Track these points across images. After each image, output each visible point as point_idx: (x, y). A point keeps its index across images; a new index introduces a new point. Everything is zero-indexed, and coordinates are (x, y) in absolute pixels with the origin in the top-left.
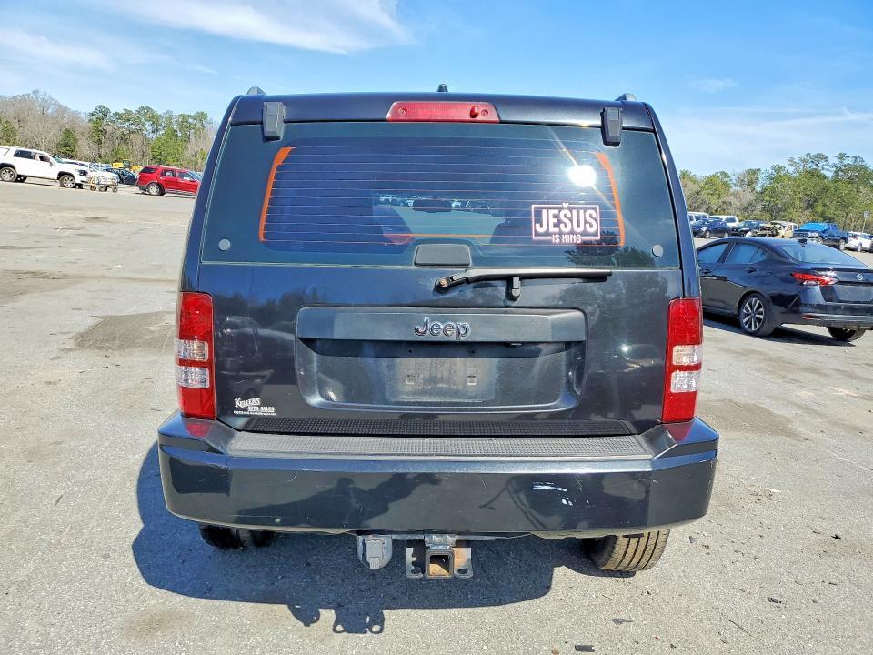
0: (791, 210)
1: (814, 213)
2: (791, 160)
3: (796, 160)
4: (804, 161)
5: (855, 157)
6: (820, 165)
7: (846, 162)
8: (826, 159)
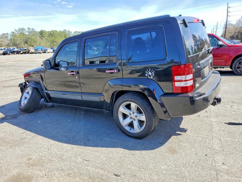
0: (21, 44)
1: (28, 45)
2: (15, 30)
3: (17, 30)
4: (19, 30)
5: (32, 29)
6: (24, 31)
7: (30, 30)
8: (25, 29)
